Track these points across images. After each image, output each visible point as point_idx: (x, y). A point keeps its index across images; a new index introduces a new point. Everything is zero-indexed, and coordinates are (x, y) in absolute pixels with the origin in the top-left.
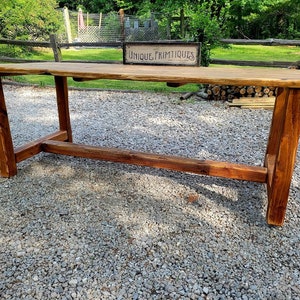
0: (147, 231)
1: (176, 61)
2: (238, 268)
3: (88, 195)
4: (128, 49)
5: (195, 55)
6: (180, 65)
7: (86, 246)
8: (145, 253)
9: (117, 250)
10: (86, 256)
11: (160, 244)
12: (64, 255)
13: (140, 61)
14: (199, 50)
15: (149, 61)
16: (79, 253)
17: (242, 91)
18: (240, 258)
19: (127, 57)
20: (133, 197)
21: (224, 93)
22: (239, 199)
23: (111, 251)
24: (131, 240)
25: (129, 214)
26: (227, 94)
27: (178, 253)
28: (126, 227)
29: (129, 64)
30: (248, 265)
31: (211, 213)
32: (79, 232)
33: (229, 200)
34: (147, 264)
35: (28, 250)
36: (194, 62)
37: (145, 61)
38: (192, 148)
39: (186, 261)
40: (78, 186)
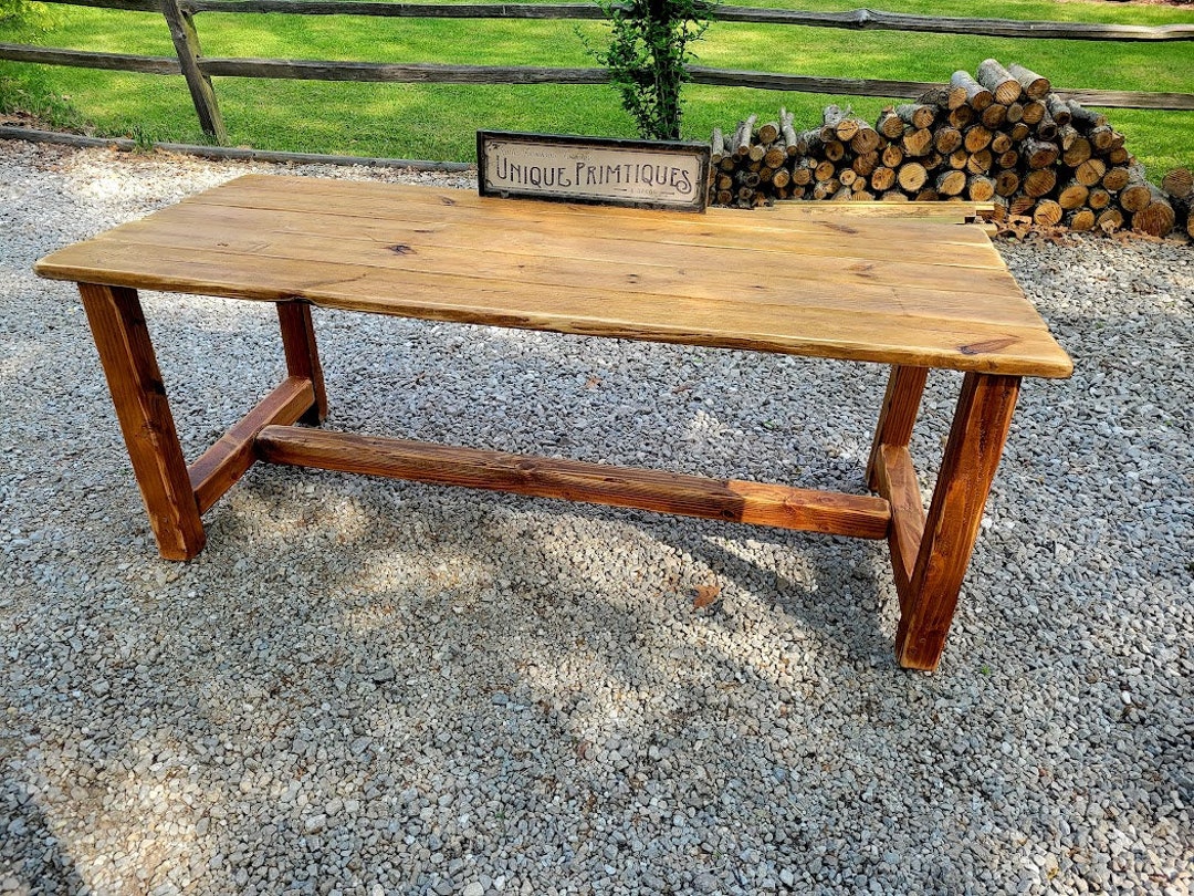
0: (614, 714)
1: (638, 192)
2: (848, 805)
3: (429, 604)
4: (492, 152)
5: (693, 177)
6: (650, 206)
7: (474, 777)
8: (624, 786)
9: (554, 780)
10: (482, 811)
11: (654, 752)
12: (427, 813)
13: (530, 188)
14: (705, 167)
15: (556, 189)
16: (463, 803)
17: (780, 179)
18: (849, 775)
19: (491, 174)
20: (550, 598)
21: (727, 182)
22: (821, 584)
23: (540, 789)
24: (580, 748)
25: (553, 661)
26: (736, 186)
27: (701, 773)
28: (559, 706)
29: (496, 194)
30: (868, 795)
31: (758, 639)
32: (444, 737)
33: (795, 591)
34: (636, 817)
35: (330, 809)
36: (690, 197)
37: (545, 189)
38: (669, 405)
39: (727, 799)
40: (393, 572)
